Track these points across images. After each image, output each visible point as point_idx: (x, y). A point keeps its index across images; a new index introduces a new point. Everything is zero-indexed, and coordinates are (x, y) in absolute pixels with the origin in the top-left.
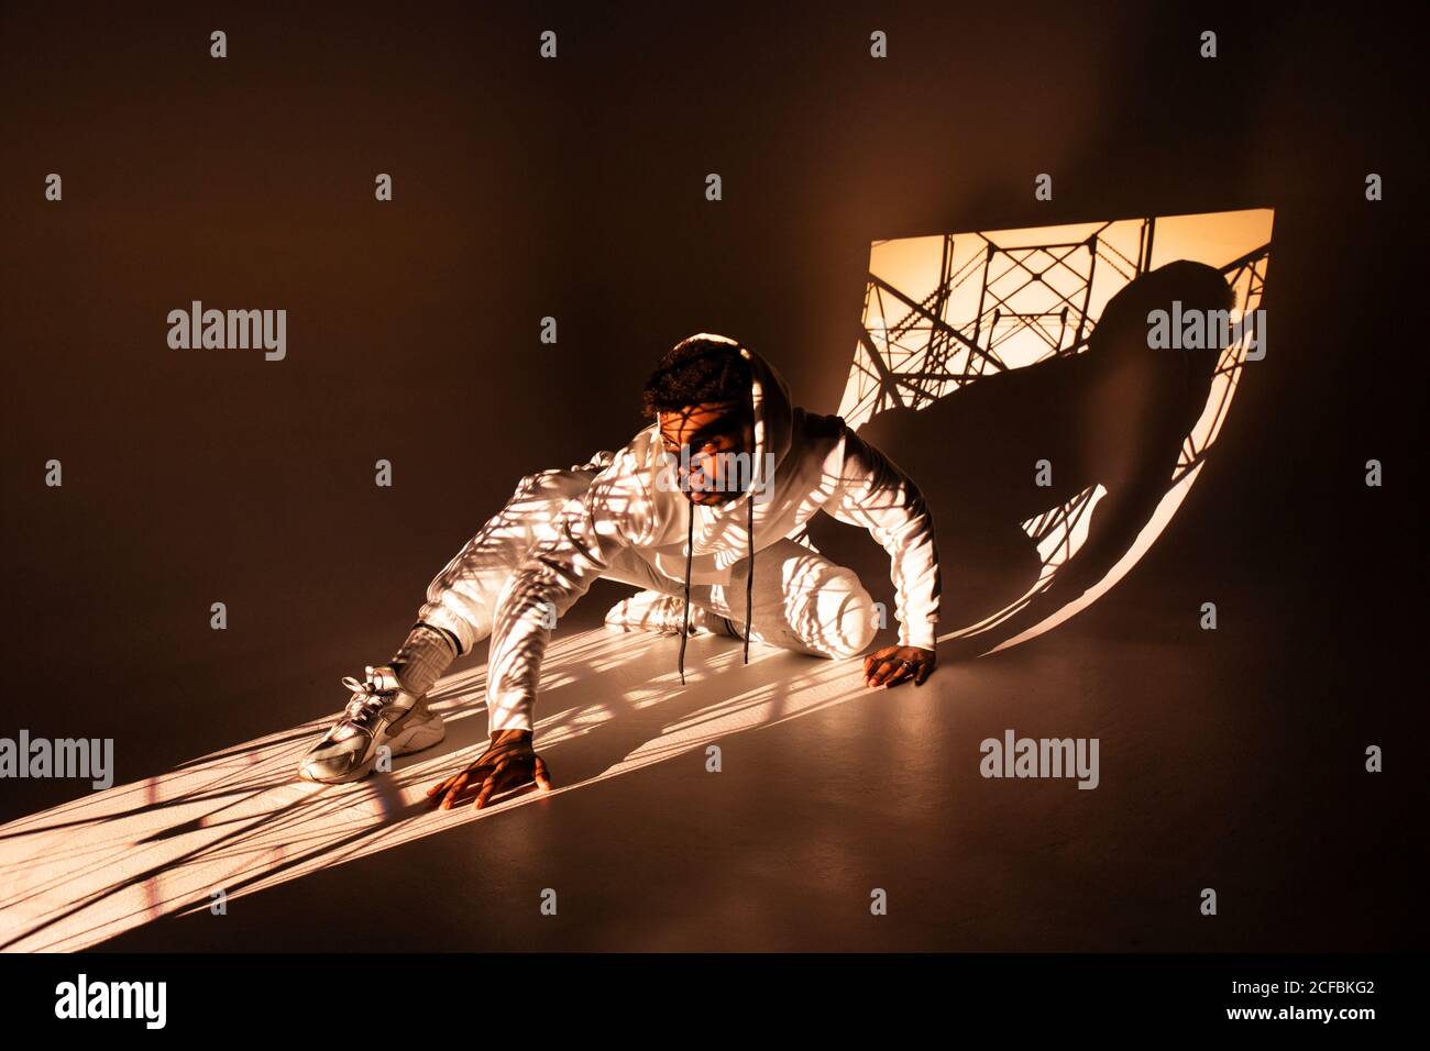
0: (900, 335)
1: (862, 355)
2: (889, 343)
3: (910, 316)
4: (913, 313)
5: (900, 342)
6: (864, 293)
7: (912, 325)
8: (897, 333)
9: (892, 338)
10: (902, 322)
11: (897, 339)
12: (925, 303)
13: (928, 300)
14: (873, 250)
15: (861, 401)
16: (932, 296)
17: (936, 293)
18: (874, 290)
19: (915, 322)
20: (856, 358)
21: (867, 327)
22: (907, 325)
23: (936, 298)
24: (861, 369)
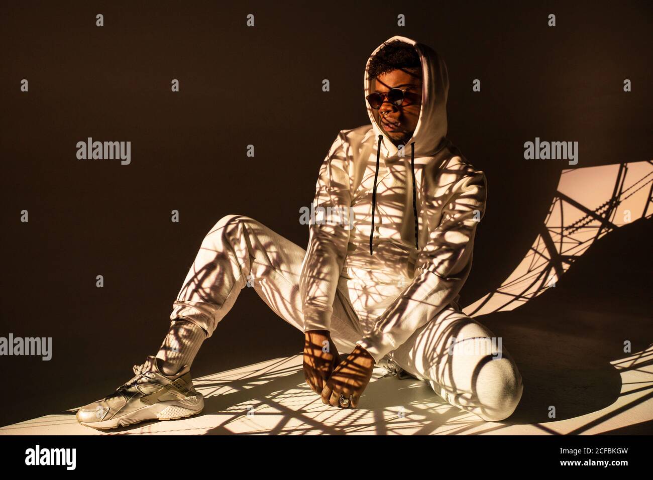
0: (573, 231)
1: (539, 244)
2: (563, 236)
3: (584, 219)
4: (587, 217)
5: (572, 236)
6: (550, 203)
7: (584, 225)
8: (571, 230)
9: (566, 233)
10: (577, 223)
11: (570, 233)
12: (597, 210)
13: (601, 208)
14: (562, 176)
15: (529, 271)
16: (604, 206)
17: (607, 203)
18: (558, 203)
19: (587, 223)
20: (535, 245)
21: (548, 225)
22: (580, 224)
23: (607, 207)
24: (536, 252)
